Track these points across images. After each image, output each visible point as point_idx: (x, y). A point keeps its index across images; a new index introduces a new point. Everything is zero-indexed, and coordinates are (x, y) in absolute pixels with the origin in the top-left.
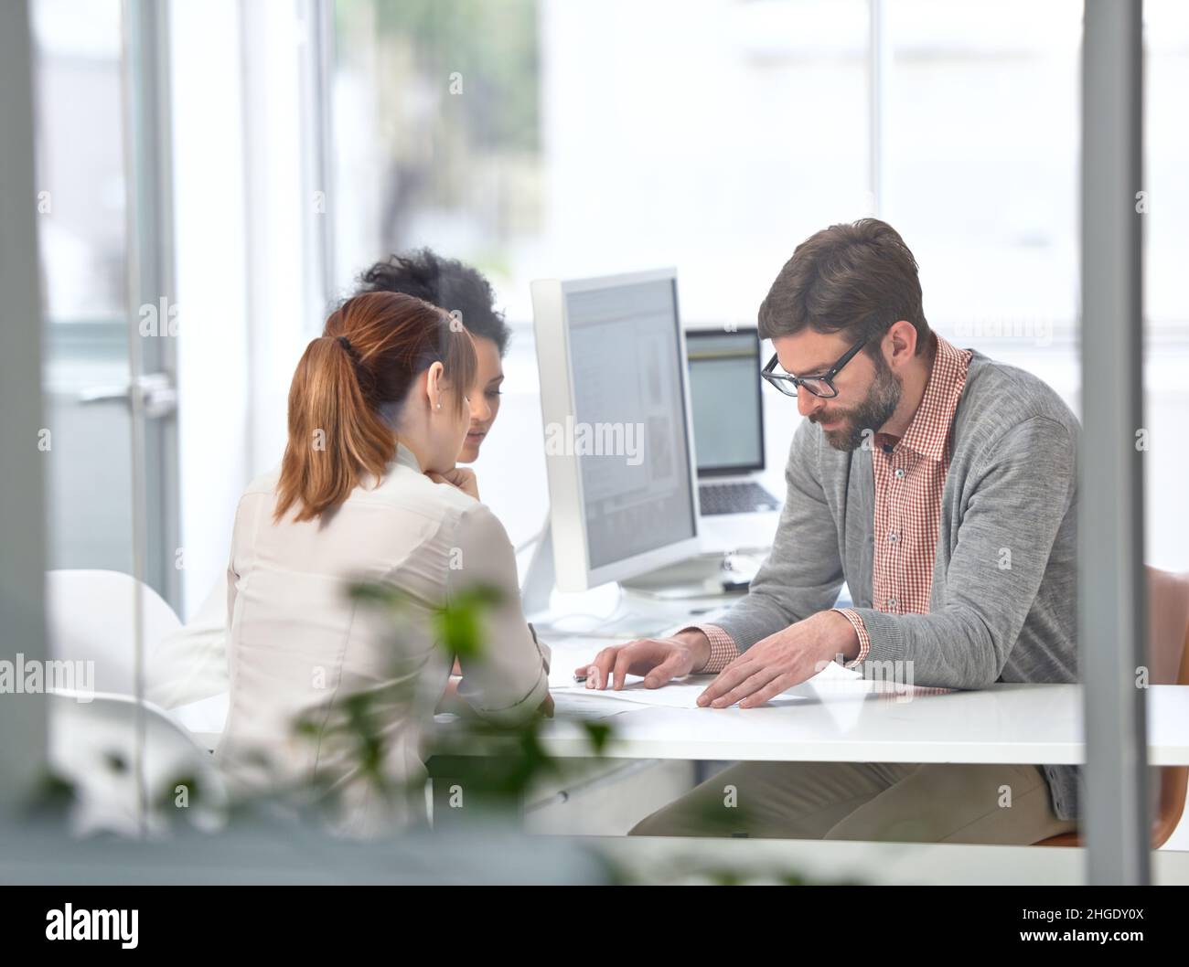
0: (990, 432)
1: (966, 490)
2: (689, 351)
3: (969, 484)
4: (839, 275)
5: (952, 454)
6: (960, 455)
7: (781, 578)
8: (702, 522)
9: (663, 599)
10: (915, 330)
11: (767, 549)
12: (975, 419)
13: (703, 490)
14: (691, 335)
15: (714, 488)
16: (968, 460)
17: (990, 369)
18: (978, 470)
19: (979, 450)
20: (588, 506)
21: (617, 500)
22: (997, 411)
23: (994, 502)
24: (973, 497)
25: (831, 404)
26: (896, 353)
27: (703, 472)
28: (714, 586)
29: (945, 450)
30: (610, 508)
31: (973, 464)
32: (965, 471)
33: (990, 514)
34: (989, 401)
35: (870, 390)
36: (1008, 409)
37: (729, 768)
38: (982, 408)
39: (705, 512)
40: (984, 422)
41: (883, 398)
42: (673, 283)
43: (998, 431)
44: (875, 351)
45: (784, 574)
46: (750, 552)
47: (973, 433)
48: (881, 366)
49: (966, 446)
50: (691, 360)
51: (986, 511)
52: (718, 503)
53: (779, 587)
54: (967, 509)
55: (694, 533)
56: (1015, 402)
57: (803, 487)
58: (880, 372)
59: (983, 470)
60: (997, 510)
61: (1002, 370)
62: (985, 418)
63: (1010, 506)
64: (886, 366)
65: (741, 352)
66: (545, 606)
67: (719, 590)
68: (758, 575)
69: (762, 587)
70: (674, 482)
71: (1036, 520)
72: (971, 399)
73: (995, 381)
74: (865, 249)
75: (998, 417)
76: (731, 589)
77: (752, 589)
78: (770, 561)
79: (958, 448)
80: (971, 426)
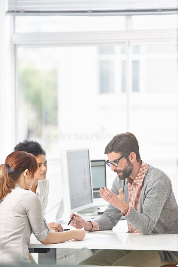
0: (151, 181)
1: (146, 193)
2: (91, 165)
3: (146, 192)
4: (120, 142)
5: (143, 185)
6: (145, 185)
7: (110, 211)
8: (94, 199)
9: (86, 216)
10: (136, 155)
11: (107, 205)
12: (148, 178)
13: (94, 193)
14: (92, 161)
15: (96, 193)
16: (146, 187)
17: (152, 168)
18: (148, 189)
19: (149, 185)
20: (71, 196)
21: (77, 195)
22: (153, 177)
23: (151, 196)
24: (147, 195)
25: (118, 169)
26: (132, 159)
27: (94, 189)
28: (96, 213)
29: (142, 184)
30: (75, 197)
31: (147, 187)
32: (146, 189)
33: (150, 199)
34: (151, 175)
35: (126, 166)
36: (155, 177)
37: (99, 251)
38: (150, 176)
39: (94, 198)
40: (150, 179)
41: (129, 168)
42: (88, 150)
43: (152, 181)
44: (127, 158)
45: (110, 210)
46: (104, 206)
47: (148, 181)
48: (128, 161)
49: (146, 184)
50: (92, 166)
51: (149, 198)
52: (97, 196)
53: (109, 213)
54: (146, 197)
55: (92, 202)
56: (157, 176)
57: (115, 192)
58: (128, 162)
59: (149, 189)
60: (151, 198)
61: (155, 169)
62: (150, 178)
63: (154, 197)
64: (129, 161)
65: (102, 165)
66: (62, 217)
67: (97, 214)
68: (105, 210)
69: (106, 212)
70: (88, 191)
71: (159, 200)
72: (148, 174)
73: (153, 171)
74: (127, 138)
75: (153, 178)
76: (99, 213)
77: (104, 213)
78: (108, 207)
79: (145, 184)
80: (147, 180)
